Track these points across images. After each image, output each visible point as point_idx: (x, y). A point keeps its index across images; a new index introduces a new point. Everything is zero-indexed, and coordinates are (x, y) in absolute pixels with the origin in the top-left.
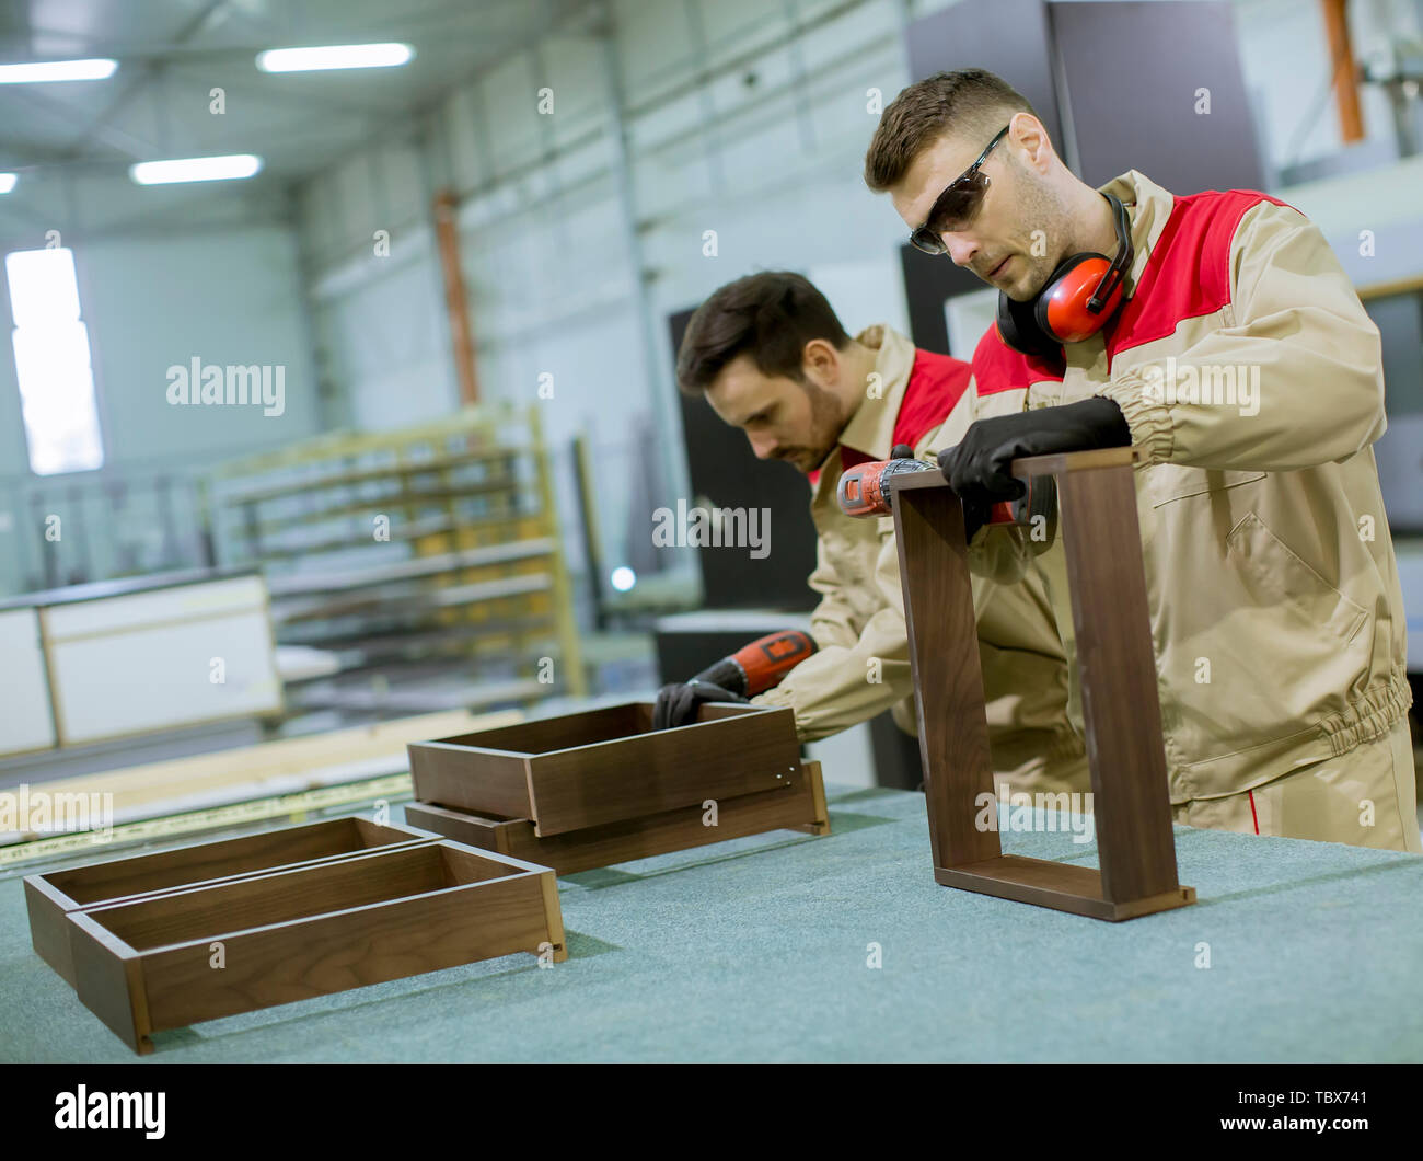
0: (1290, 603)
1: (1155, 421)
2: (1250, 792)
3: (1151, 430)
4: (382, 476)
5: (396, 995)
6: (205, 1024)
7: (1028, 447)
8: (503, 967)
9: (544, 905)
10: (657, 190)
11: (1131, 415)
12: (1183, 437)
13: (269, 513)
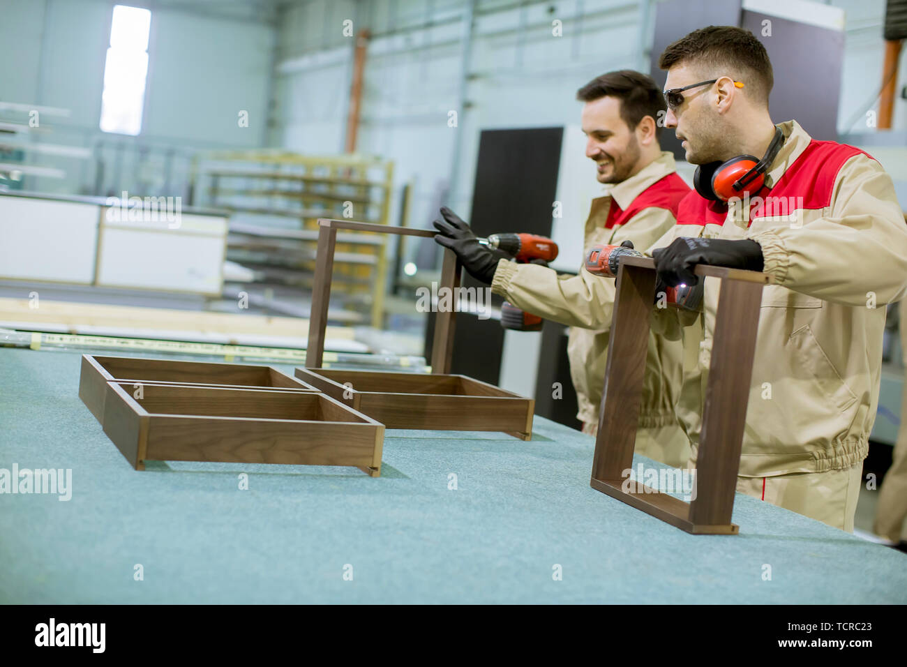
0: (815, 381)
1: (779, 260)
2: (764, 478)
3: (776, 264)
4: (292, 179)
5: (282, 472)
6: (173, 462)
7: (707, 260)
8: (343, 472)
9: (374, 444)
10: (484, 58)
11: (767, 253)
12: (793, 273)
13: (224, 184)
